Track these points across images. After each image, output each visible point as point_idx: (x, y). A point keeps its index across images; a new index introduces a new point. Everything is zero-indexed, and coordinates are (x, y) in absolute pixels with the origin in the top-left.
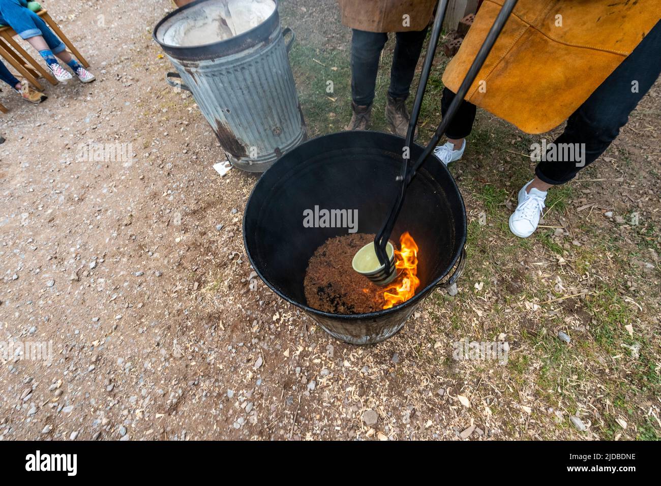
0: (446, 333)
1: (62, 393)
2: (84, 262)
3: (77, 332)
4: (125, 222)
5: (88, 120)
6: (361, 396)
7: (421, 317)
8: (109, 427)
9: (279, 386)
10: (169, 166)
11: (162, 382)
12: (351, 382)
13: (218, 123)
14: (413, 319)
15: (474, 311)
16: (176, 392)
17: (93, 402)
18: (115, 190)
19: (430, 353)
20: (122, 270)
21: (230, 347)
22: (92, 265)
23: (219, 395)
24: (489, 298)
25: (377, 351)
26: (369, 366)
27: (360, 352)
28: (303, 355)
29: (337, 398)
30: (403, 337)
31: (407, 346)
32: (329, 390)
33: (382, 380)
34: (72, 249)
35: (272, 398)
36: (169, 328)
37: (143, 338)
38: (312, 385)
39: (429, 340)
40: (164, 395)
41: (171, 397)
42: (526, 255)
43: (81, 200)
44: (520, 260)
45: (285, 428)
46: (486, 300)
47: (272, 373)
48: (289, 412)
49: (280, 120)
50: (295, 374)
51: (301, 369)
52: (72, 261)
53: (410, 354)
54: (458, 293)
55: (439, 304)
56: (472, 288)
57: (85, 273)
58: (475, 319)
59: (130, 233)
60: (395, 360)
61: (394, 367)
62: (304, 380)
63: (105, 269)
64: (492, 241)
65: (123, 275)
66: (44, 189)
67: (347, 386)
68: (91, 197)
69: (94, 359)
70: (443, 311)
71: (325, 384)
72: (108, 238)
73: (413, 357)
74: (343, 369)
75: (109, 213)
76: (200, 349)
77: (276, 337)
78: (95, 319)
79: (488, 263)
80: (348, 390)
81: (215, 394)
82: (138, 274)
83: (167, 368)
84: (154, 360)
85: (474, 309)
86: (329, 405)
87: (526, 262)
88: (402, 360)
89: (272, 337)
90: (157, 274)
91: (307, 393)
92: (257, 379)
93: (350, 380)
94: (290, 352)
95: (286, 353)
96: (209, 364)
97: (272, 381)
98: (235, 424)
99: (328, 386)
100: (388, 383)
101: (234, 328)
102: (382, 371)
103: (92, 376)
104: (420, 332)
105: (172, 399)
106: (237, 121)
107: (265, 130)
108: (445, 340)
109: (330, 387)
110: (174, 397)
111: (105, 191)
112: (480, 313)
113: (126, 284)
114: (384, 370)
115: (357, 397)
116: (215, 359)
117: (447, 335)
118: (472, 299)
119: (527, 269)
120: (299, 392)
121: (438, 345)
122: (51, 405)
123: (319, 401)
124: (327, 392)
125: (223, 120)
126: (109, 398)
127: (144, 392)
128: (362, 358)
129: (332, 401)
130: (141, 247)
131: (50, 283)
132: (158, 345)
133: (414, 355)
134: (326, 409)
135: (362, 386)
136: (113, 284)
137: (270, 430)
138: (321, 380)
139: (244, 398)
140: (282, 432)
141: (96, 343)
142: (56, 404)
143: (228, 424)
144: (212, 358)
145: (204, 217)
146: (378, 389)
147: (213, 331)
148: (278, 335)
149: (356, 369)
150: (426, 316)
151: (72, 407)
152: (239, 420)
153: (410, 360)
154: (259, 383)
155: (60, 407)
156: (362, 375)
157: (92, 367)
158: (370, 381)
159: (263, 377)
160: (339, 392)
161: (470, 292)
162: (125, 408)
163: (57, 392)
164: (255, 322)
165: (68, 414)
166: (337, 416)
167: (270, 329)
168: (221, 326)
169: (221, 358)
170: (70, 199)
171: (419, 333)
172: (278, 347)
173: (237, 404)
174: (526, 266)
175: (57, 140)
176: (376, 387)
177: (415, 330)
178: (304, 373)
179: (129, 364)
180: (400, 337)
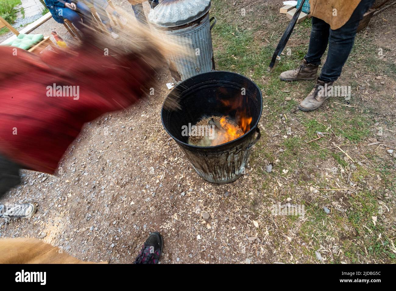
0: (257, 189)
1: (85, 167)
2: (103, 117)
3: (95, 145)
6: (204, 205)
7: (247, 179)
8: (99, 185)
9: (169, 190)
11: (122, 174)
12: (202, 198)
14: (242, 178)
15: (277, 183)
16: (126, 179)
17: (95, 174)
19: (246, 197)
22: (106, 119)
23: (143, 186)
24: (289, 179)
25: (219, 188)
26: (212, 194)
27: (210, 186)
28: (183, 180)
29: (193, 203)
30: (234, 185)
31: (235, 190)
32: (191, 198)
33: (217, 202)
35: (164, 194)
37: (118, 154)
38: (183, 194)
39: (248, 191)
40: (122, 179)
41: (124, 181)
42: (322, 162)
44: (316, 164)
45: (166, 208)
46: (287, 180)
47: (167, 183)
48: (170, 202)
49: (200, 64)
50: (177, 187)
51: (181, 186)
53: (235, 194)
54: (272, 172)
55: (259, 175)
56: (281, 172)
57: (103, 122)
58: (277, 187)
60: (226, 195)
61: (225, 198)
62: (180, 190)
64: (302, 150)
65: (117, 126)
67: (199, 199)
69: (99, 157)
70: (260, 178)
71: (189, 195)
73: (236, 196)
74: (200, 191)
76: (140, 165)
77: (173, 169)
78: (102, 142)
79: (295, 161)
80: (199, 201)
81: (141, 185)
82: (123, 127)
83: (125, 169)
84: (121, 164)
85: (278, 182)
86: (189, 205)
87: (320, 166)
88: (229, 196)
90: (130, 129)
91: (180, 196)
92: (160, 184)
93: (202, 197)
95: (176, 177)
96: (142, 172)
97: (167, 187)
98: (146, 199)
99: (190, 196)
100: (220, 204)
101: (156, 159)
102: (218, 198)
103: (97, 164)
104: (244, 185)
105: (124, 182)
106: (179, 62)
107: (192, 68)
108: (256, 193)
109: (192, 197)
110: (125, 181)
112: (280, 185)
113: (117, 130)
114: (219, 198)
115: (202, 205)
117: (258, 191)
118: (279, 177)
119: (319, 170)
120: (176, 195)
121: (251, 194)
122: (80, 171)
123: (184, 201)
124: (189, 199)
126: (101, 174)
127: (114, 176)
128: (210, 189)
129: (190, 203)
132: (124, 158)
133: (237, 195)
134: (187, 206)
135: (206, 201)
136: (112, 129)
137: (160, 206)
138: (188, 193)
139: (153, 190)
140: (165, 209)
141: (101, 151)
142: (82, 171)
144: (144, 170)
146: (213, 205)
147: (147, 159)
148: (174, 168)
149: (206, 193)
150: (250, 179)
151: (87, 174)
152: (148, 198)
153: (234, 197)
154: (160, 186)
155: (83, 172)
156: (208, 196)
157: (98, 160)
158: (211, 200)
159: (163, 184)
160: (195, 200)
161: (279, 173)
162: (106, 180)
163: (83, 166)
164: (166, 159)
165: (85, 176)
166: (191, 210)
167: (171, 164)
168: (151, 157)
171: (243, 186)
172: (173, 173)
173: (149, 192)
174: (320, 168)
176: (213, 204)
177: (242, 184)
178: (181, 188)
179: (111, 163)
180: (233, 185)
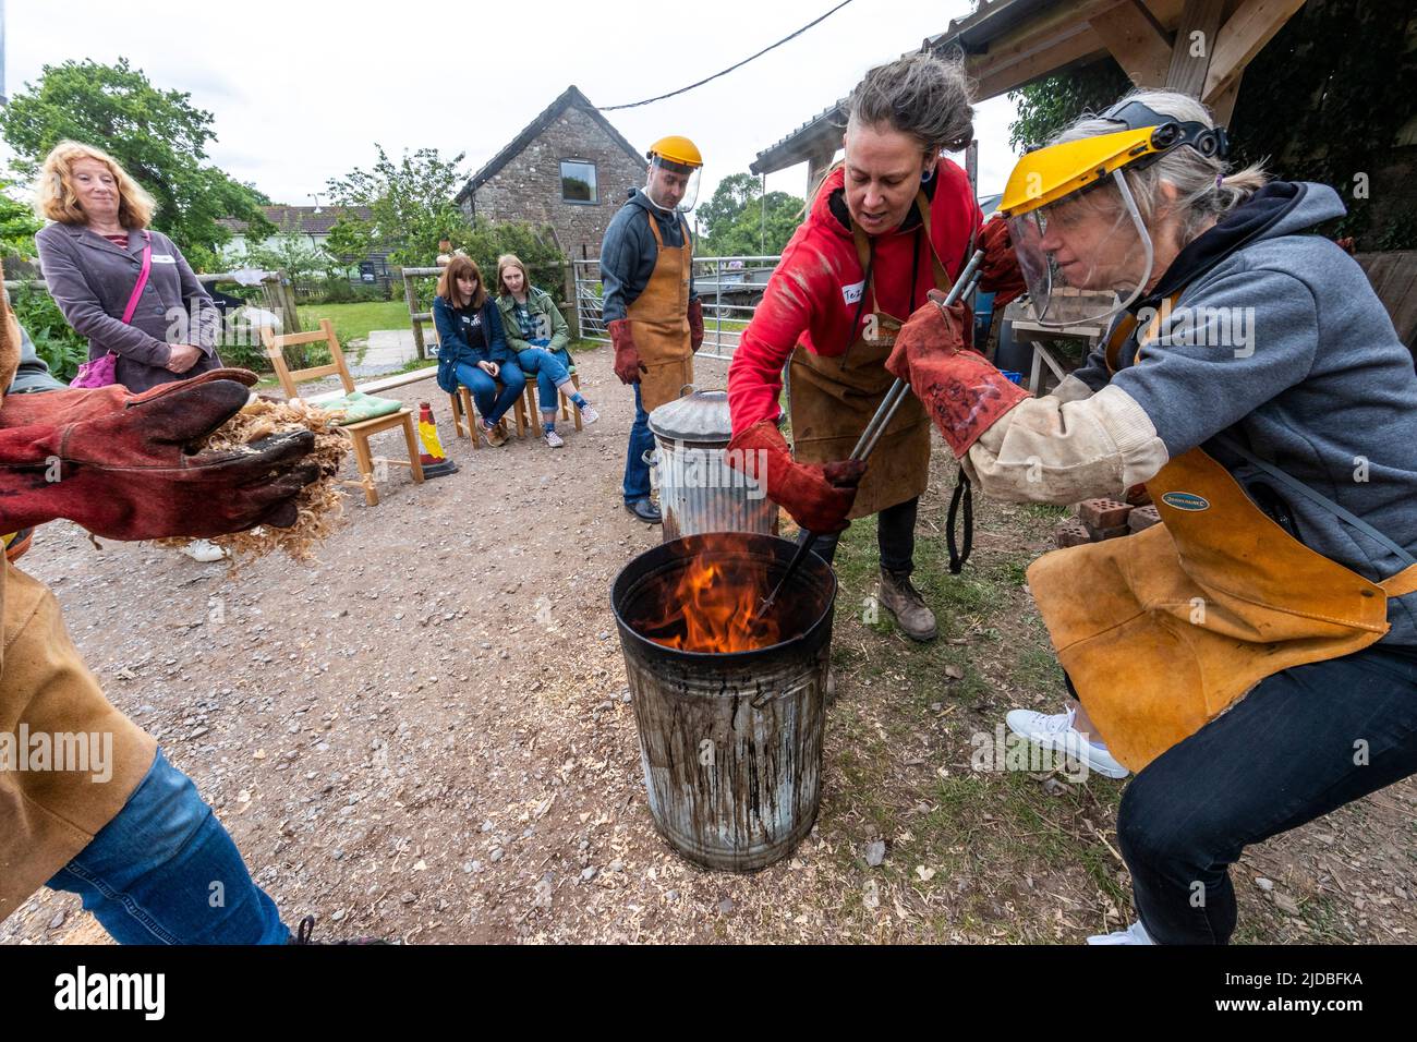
1: (329, 727)
2: (443, 610)
3: (387, 675)
4: (509, 588)
5: (544, 478)
7: (801, 871)
8: (344, 787)
9: (548, 852)
10: (593, 551)
11: (427, 771)
12: (642, 900)
13: (670, 510)
14: (787, 867)
15: (894, 905)
16: (432, 790)
17: (349, 752)
18: (522, 553)
19: (783, 927)
20: (473, 634)
21: (524, 773)
22: (449, 616)
23: (474, 821)
24: (936, 902)
25: (704, 881)
26: (680, 896)
27: (681, 869)
28: (602, 830)
29: (609, 911)
30: (757, 885)
31: (754, 898)
32: (607, 894)
33: (687, 925)
34: (441, 593)
35: (529, 861)
36: (475, 717)
37: (441, 714)
38: (588, 873)
39: (794, 909)
40: (419, 786)
41: (423, 793)
42: (1045, 873)
43: (484, 550)
44: (1028, 874)
45: (519, 907)
46: (926, 903)
47: (551, 831)
50: (577, 848)
51: (588, 847)
52: (433, 604)
54: (882, 866)
55: (841, 867)
56: (912, 873)
57: (436, 621)
58: (889, 918)
59: (506, 602)
60: (723, 909)
62: (584, 860)
63: (457, 625)
64: (989, 820)
65: (469, 640)
66: (458, 527)
67: (633, 902)
68: (495, 553)
69: (381, 710)
70: (842, 879)
71: (606, 883)
72: (480, 598)
73: (753, 920)
74: (643, 879)
75: (500, 574)
76: (491, 757)
77: (584, 791)
78: (412, 670)
79: (961, 849)
80: (631, 907)
81: (470, 817)
82: (485, 645)
83: (442, 758)
84: (436, 742)
85: (895, 902)
86: (593, 912)
87: (1037, 883)
88: (732, 915)
89: (581, 788)
90: (504, 655)
91: (576, 880)
92: (528, 827)
93: (642, 897)
94: (589, 819)
95: (584, 816)
96: (488, 780)
97: (544, 841)
99: (608, 887)
100: (693, 935)
101: (544, 752)
102: (694, 913)
103: (368, 726)
104: (786, 891)
105: (422, 795)
106: (689, 514)
108: (818, 922)
109: (611, 891)
110: (427, 794)
111: (512, 551)
112: (902, 914)
113: (466, 650)
114: (699, 912)
116: (499, 777)
118: (902, 888)
120: (566, 872)
121: (802, 920)
122: (312, 733)
123: (584, 900)
124: (603, 895)
125: (675, 509)
126: (366, 758)
127: (402, 771)
128: (677, 879)
129: (601, 910)
130: (507, 620)
131: (398, 616)
132: (452, 729)
133: (756, 918)
135: (653, 915)
136: (454, 644)
137: (501, 897)
138: (604, 874)
139: (499, 841)
141: (395, 695)
142: (317, 735)
143: (459, 861)
144: (496, 774)
145: (593, 618)
146: (672, 933)
147: (518, 745)
148: (588, 790)
149: (660, 887)
150: (809, 874)
151: (328, 747)
152: (475, 862)
154: (527, 833)
155: (317, 740)
156: (663, 900)
157: (375, 717)
158: (669, 915)
159: (537, 830)
160: (617, 903)
161: (905, 877)
162: (372, 777)
163: (328, 723)
164: (573, 759)
165: (319, 751)
167: (584, 777)
168: (531, 744)
169: (506, 779)
170: (474, 545)
171: (784, 891)
172: (579, 804)
173: (486, 843)
174: (1037, 892)
175: (503, 488)
176: (671, 928)
177: (780, 884)
178: (588, 853)
179: (409, 733)
180: (752, 882)
